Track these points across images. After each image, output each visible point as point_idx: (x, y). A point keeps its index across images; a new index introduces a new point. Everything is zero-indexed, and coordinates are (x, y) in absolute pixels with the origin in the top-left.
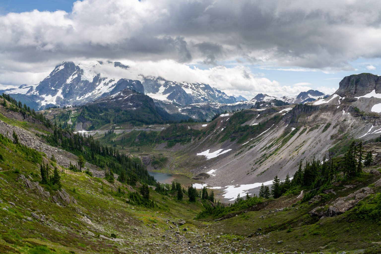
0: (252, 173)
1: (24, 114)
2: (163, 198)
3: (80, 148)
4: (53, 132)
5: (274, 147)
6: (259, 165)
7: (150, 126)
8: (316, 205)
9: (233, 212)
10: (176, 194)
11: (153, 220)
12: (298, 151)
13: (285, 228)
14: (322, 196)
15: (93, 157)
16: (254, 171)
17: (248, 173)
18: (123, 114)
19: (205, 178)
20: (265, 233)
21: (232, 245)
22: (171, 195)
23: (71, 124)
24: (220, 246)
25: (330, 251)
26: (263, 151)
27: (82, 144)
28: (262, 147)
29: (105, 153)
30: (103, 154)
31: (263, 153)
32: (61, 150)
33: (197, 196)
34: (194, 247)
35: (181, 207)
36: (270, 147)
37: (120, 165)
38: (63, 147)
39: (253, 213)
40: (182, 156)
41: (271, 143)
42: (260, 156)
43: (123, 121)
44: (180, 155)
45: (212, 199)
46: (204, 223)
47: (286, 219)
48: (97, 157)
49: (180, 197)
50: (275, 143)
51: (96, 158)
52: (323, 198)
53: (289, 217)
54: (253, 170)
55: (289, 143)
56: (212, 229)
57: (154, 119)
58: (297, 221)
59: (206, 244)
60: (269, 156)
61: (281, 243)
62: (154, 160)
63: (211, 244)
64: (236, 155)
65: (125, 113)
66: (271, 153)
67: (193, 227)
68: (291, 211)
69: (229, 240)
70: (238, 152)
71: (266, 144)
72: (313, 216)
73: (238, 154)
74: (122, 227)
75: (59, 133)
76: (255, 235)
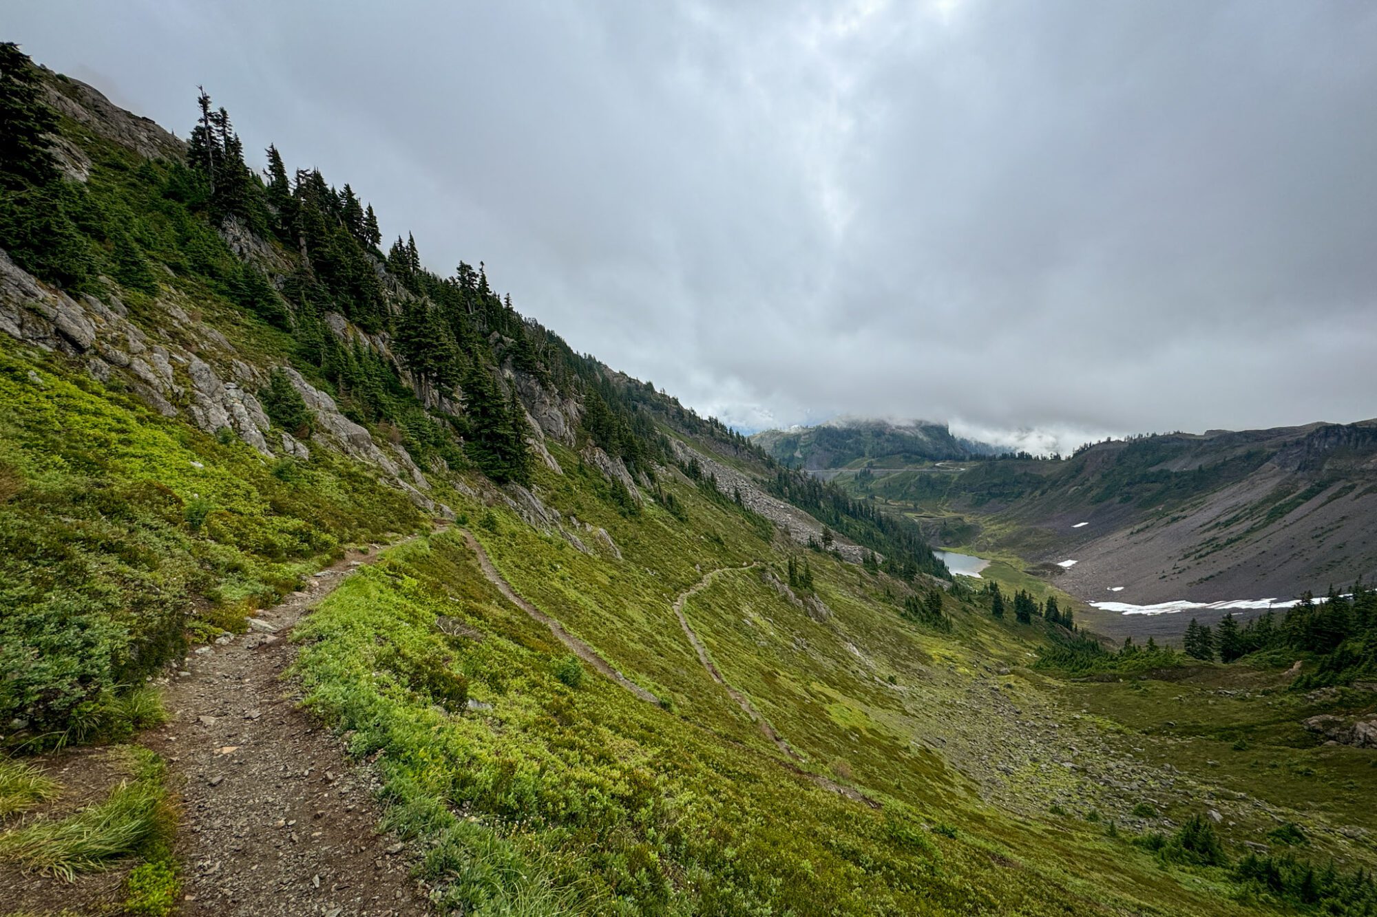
0: (1175, 577)
1: (736, 447)
2: (964, 609)
3: (817, 502)
4: (776, 475)
5: (1243, 525)
6: (1196, 562)
7: (938, 465)
8: (1325, 708)
9: (1112, 671)
10: (990, 604)
11: (949, 656)
12: (1321, 539)
13: (1233, 737)
14: (1343, 692)
15: (837, 518)
16: (1180, 572)
17: (1164, 577)
18: (888, 440)
19: (1052, 574)
20: (1181, 735)
21: (1104, 741)
22: (978, 604)
23: (800, 456)
24: (1079, 735)
25: (1330, 817)
26: (1209, 530)
27: (821, 496)
28: (1206, 521)
29: (858, 512)
30: (853, 514)
31: (1208, 535)
32: (788, 506)
33: (1035, 612)
34: (1027, 724)
35: (997, 630)
36: (1227, 524)
37: (882, 536)
38: (792, 500)
39: (1159, 686)
40: (1003, 525)
41: (1233, 515)
42: (1199, 542)
43: (888, 454)
44: (999, 523)
45: (1067, 623)
46: (1048, 680)
47: (1239, 720)
48: (845, 519)
49: (998, 610)
50: (1246, 514)
51: (842, 521)
52: (1346, 698)
53: (1246, 718)
54: (1177, 571)
55: (1289, 518)
56: (1064, 697)
57: (945, 451)
58: (1266, 731)
59: (1051, 723)
60: (1226, 545)
61: (1214, 766)
62: (944, 529)
63: (1061, 727)
64: (1132, 533)
65: (891, 438)
66: (1233, 536)
67: (1024, 683)
68: (1254, 705)
69: (1098, 727)
70: (1137, 527)
71: (1218, 517)
72: (1309, 730)
73: (1138, 531)
74: (900, 664)
75: (785, 478)
76: (1159, 732)
